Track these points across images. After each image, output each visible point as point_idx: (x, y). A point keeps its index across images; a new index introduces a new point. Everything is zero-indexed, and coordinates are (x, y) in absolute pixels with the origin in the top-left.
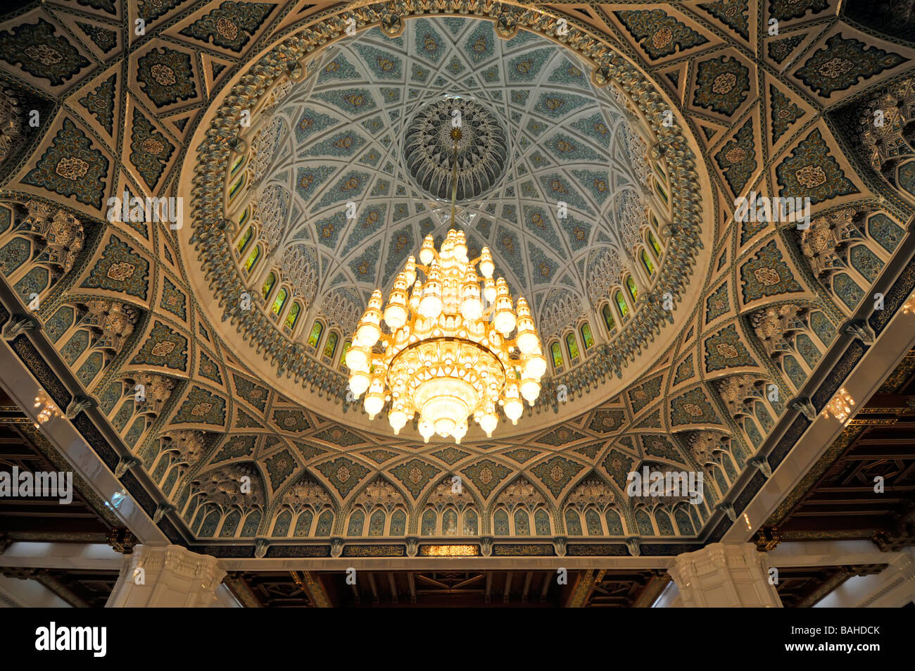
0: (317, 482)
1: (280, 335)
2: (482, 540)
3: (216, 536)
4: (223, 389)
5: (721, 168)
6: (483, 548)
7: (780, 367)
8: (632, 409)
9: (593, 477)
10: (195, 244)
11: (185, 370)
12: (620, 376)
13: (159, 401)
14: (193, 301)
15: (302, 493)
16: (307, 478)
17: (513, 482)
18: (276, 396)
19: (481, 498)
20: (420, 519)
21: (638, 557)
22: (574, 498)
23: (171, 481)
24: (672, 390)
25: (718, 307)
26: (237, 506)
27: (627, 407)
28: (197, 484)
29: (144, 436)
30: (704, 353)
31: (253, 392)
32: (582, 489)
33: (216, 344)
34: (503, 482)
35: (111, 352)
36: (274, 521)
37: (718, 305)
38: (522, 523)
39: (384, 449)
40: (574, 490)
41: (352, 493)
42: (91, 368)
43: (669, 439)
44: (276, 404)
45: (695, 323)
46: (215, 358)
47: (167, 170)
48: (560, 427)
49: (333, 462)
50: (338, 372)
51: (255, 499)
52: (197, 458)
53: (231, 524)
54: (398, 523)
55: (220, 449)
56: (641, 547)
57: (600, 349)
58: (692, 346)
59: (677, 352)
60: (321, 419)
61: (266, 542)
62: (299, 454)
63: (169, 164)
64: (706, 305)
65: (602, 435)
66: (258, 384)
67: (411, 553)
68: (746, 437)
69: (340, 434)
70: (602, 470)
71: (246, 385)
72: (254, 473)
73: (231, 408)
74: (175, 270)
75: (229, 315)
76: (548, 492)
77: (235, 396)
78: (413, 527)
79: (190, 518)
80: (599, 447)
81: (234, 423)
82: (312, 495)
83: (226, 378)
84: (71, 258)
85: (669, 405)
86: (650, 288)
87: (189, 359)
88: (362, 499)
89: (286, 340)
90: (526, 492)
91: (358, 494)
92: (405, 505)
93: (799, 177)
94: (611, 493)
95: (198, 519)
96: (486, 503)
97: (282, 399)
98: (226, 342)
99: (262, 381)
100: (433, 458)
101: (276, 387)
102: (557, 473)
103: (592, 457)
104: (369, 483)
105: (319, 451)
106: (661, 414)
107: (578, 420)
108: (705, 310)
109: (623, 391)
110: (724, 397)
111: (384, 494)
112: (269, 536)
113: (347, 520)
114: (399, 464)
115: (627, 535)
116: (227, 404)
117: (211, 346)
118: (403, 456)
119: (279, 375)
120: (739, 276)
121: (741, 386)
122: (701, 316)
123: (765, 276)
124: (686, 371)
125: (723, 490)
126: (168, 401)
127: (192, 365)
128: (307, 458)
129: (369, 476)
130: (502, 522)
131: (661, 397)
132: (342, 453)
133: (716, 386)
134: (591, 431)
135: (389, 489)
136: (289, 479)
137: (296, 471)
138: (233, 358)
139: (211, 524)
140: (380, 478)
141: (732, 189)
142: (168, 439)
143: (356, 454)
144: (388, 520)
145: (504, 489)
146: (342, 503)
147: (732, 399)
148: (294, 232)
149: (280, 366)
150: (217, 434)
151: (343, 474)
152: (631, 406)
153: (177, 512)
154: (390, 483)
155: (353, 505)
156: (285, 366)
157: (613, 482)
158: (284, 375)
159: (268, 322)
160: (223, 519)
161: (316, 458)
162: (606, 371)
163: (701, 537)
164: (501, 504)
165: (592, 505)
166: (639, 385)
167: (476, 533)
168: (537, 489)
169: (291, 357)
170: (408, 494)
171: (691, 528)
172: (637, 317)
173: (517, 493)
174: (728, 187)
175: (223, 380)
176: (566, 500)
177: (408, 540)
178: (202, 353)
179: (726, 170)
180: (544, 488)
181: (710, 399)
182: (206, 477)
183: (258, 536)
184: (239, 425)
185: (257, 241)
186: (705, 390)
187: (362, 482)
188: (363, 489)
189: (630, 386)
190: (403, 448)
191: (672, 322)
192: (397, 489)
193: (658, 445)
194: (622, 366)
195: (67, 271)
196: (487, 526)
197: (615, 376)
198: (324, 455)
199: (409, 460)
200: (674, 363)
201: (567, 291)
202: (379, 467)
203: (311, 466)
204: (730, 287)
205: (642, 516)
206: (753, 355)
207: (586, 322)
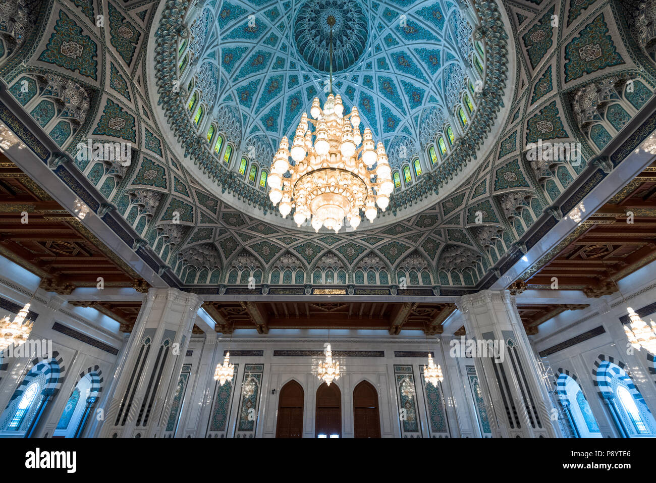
0: (251, 254)
1: (221, 166)
2: (348, 286)
3: (196, 283)
4: (190, 200)
5: (526, 46)
6: (349, 290)
7: (543, 187)
8: (443, 213)
9: (416, 253)
10: (162, 105)
11: (166, 188)
12: (437, 194)
13: (153, 207)
14: (165, 143)
15: (243, 260)
16: (245, 252)
17: (367, 255)
18: (223, 205)
19: (348, 264)
20: (312, 275)
21: (439, 296)
22: (404, 264)
23: (166, 253)
24: (471, 202)
25: (507, 148)
26: (205, 267)
27: (440, 213)
28: (181, 254)
29: (146, 228)
30: (494, 178)
31: (208, 202)
32: (408, 259)
33: (183, 172)
34: (361, 256)
35: (119, 177)
36: (228, 275)
37: (508, 146)
38: (372, 277)
39: (290, 236)
40: (403, 260)
41: (272, 261)
42: (108, 186)
43: (465, 232)
44: (223, 209)
45: (491, 158)
46: (183, 180)
47: (137, 50)
48: (398, 224)
49: (259, 243)
50: (259, 190)
51: (215, 263)
52: (179, 240)
53: (203, 277)
54: (299, 277)
55: (192, 236)
56: (441, 291)
57: (425, 176)
58: (487, 174)
59: (476, 178)
60: (251, 219)
61: (224, 286)
62: (239, 239)
63: (138, 46)
64: (500, 146)
65: (423, 229)
66: (211, 197)
67: (308, 292)
68: (514, 230)
69: (263, 228)
70: (421, 249)
71: (205, 197)
72: (214, 249)
73: (196, 212)
74: (151, 123)
75: (189, 153)
76: (388, 261)
77: (198, 204)
78: (308, 279)
79: (179, 274)
80: (420, 236)
81: (199, 220)
82: (249, 261)
83: (192, 193)
84: (83, 115)
85: (467, 211)
86: (463, 135)
87: (167, 181)
88: (279, 264)
89: (225, 170)
90: (374, 261)
91: (276, 261)
92: (303, 268)
93: (581, 53)
94: (425, 262)
95: (184, 274)
96: (350, 267)
97: (227, 206)
98: (189, 171)
99: (214, 196)
100: (319, 242)
101: (222, 199)
102: (393, 251)
103: (416, 241)
104: (282, 255)
105: (251, 238)
106: (461, 216)
107: (409, 220)
108: (499, 150)
109: (439, 203)
110: (503, 206)
111: (290, 261)
112: (226, 283)
113: (270, 275)
114: (299, 245)
115: (433, 284)
116: (194, 209)
117: (180, 173)
118: (301, 240)
119: (223, 192)
120: (526, 126)
121: (515, 199)
122: (495, 154)
123: (544, 126)
124: (481, 190)
125: (495, 261)
126: (158, 207)
127: (170, 185)
128: (244, 241)
129: (281, 252)
130: (359, 277)
131: (463, 206)
132: (264, 238)
133: (499, 199)
134: (416, 227)
135: (293, 258)
136: (234, 252)
137: (238, 248)
138: (194, 181)
139: (192, 276)
140: (288, 253)
141: (531, 62)
142: (161, 229)
143: (273, 239)
144: (294, 275)
145: (362, 259)
146: (267, 266)
147: (508, 207)
148: (223, 96)
149: (223, 187)
150: (190, 227)
151: (266, 250)
152: (443, 211)
153: (171, 270)
154: (294, 256)
155: (273, 267)
156: (226, 186)
157: (427, 256)
158: (226, 192)
159: (213, 158)
160: (198, 274)
161: (249, 241)
162: (429, 190)
163: (477, 286)
164: (360, 268)
165: (414, 268)
166: (450, 199)
167: (345, 282)
168: (381, 259)
169: (230, 181)
170: (305, 262)
171: (472, 281)
172: (452, 155)
173: (369, 262)
174: (528, 61)
175: (190, 194)
176: (398, 266)
177: (305, 286)
178: (175, 177)
179: (529, 47)
180: (385, 259)
181: (494, 208)
182: (186, 250)
183: (219, 283)
184: (202, 222)
185: (200, 103)
186: (491, 202)
187: (277, 255)
188: (279, 259)
189: (443, 199)
190: (301, 236)
191: (476, 158)
192: (298, 259)
193: (457, 235)
194: (439, 187)
195: (82, 123)
196: (351, 279)
197: (434, 193)
198: (253, 240)
199: (305, 243)
200: (474, 184)
201: (406, 138)
202: (287, 246)
203: (247, 245)
204: (518, 134)
205: (443, 274)
206: (527, 179)
207: (417, 159)
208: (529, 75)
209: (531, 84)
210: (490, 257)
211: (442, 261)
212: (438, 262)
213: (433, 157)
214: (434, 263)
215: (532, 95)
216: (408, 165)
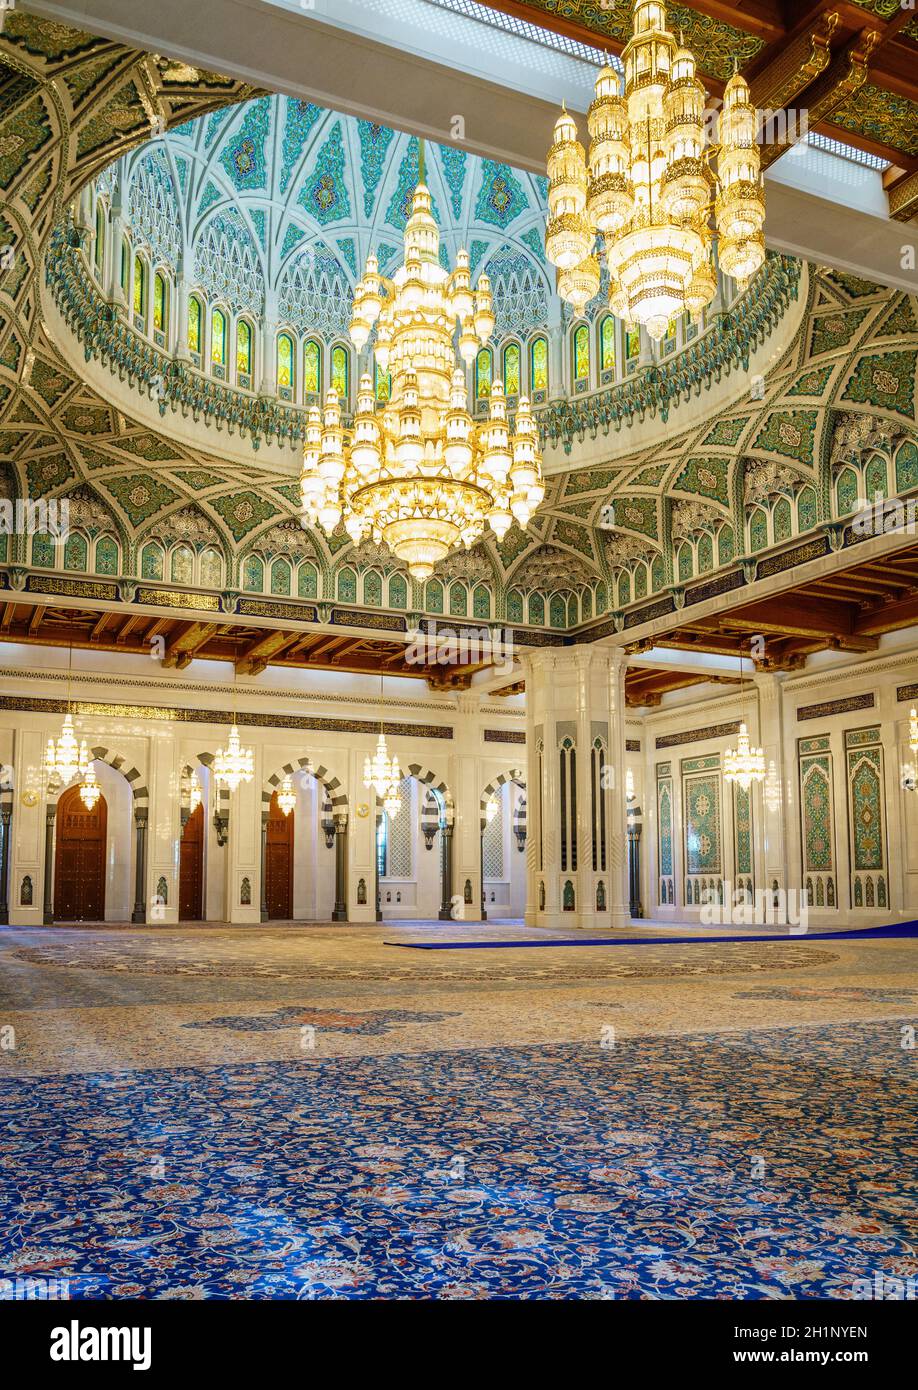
0: (97, 499)
5: (814, 329)
7: (748, 517)
12: (567, 452)
16: (84, 491)
18: (81, 390)
24: (625, 488)
25: (724, 435)
27: (560, 488)
30: (681, 470)
31: (50, 382)
37: (726, 433)
38: (373, 588)
39: (207, 472)
41: (148, 521)
43: (589, 532)
44: (77, 399)
45: (691, 437)
49: (129, 478)
57: (556, 405)
58: (672, 457)
59: (652, 456)
60: (132, 424)
61: (23, 571)
62: (81, 461)
64: (713, 426)
67: (227, 608)
68: (676, 561)
69: (149, 444)
77: (26, 386)
78: (232, 578)
82: (85, 514)
85: (610, 502)
86: (660, 362)
88: (161, 530)
91: (156, 524)
92: (221, 546)
93: (875, 376)
94: (489, 568)
96: (331, 560)
97: (89, 393)
100: (276, 495)
104: (176, 512)
105: (110, 462)
106: (596, 507)
108: (710, 431)
109: (565, 473)
110: (676, 515)
111: (194, 528)
112: (27, 563)
114: (225, 494)
115: (492, 618)
118: (232, 484)
120: (765, 420)
121: (698, 515)
122: (701, 435)
123: (789, 435)
124: (651, 477)
125: (623, 600)
128: (92, 467)
129: (178, 504)
130: (347, 586)
132: (144, 468)
133: (672, 504)
135: (202, 522)
136: (56, 489)
137: (70, 482)
138: (45, 341)
140: (194, 509)
141: (812, 348)
143: (164, 470)
145: (361, 547)
146: (132, 532)
147: (682, 521)
151: (140, 495)
152: (565, 488)
154: (205, 516)
155: (146, 538)
161: (105, 469)
163: (570, 632)
170: (229, 534)
171: (564, 620)
172: (624, 385)
174: (809, 345)
179: (817, 332)
181: (659, 514)
186: (659, 505)
189: (578, 469)
190: (237, 474)
192: (213, 525)
193: (573, 534)
197: (561, 448)
198: (117, 468)
199: (239, 492)
200: (642, 464)
201: (527, 264)
202: (195, 494)
203: (95, 478)
204: (749, 426)
205: (515, 598)
206: (730, 495)
207: (542, 338)
208: (801, 362)
209: (798, 370)
210: (616, 587)
211: (523, 573)
212: (514, 575)
213: (581, 356)
214: (506, 575)
215: (793, 384)
216: (518, 346)
